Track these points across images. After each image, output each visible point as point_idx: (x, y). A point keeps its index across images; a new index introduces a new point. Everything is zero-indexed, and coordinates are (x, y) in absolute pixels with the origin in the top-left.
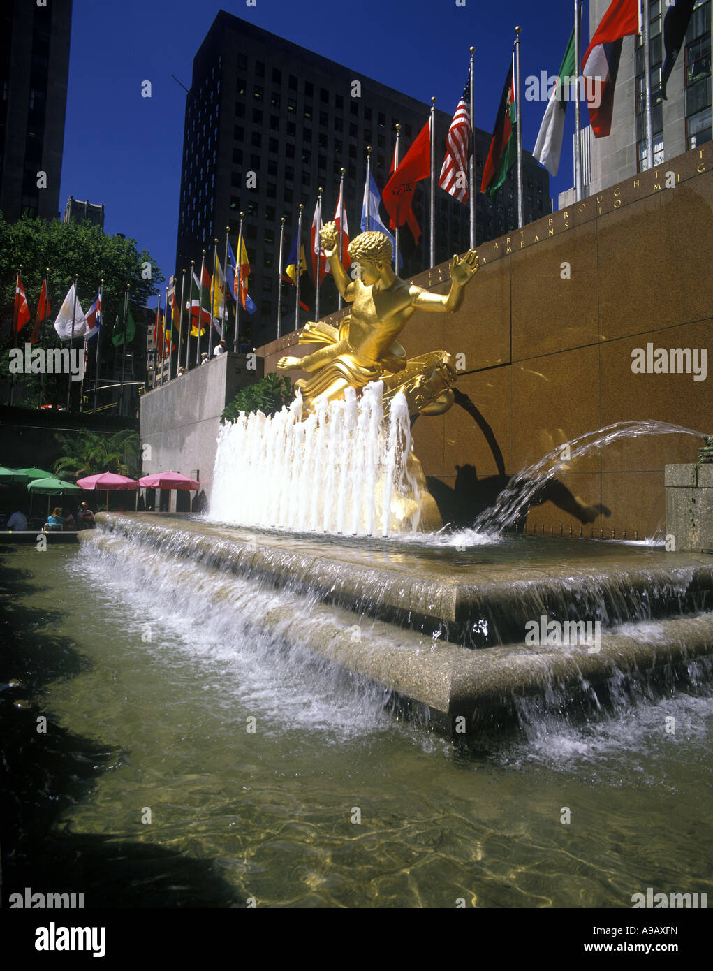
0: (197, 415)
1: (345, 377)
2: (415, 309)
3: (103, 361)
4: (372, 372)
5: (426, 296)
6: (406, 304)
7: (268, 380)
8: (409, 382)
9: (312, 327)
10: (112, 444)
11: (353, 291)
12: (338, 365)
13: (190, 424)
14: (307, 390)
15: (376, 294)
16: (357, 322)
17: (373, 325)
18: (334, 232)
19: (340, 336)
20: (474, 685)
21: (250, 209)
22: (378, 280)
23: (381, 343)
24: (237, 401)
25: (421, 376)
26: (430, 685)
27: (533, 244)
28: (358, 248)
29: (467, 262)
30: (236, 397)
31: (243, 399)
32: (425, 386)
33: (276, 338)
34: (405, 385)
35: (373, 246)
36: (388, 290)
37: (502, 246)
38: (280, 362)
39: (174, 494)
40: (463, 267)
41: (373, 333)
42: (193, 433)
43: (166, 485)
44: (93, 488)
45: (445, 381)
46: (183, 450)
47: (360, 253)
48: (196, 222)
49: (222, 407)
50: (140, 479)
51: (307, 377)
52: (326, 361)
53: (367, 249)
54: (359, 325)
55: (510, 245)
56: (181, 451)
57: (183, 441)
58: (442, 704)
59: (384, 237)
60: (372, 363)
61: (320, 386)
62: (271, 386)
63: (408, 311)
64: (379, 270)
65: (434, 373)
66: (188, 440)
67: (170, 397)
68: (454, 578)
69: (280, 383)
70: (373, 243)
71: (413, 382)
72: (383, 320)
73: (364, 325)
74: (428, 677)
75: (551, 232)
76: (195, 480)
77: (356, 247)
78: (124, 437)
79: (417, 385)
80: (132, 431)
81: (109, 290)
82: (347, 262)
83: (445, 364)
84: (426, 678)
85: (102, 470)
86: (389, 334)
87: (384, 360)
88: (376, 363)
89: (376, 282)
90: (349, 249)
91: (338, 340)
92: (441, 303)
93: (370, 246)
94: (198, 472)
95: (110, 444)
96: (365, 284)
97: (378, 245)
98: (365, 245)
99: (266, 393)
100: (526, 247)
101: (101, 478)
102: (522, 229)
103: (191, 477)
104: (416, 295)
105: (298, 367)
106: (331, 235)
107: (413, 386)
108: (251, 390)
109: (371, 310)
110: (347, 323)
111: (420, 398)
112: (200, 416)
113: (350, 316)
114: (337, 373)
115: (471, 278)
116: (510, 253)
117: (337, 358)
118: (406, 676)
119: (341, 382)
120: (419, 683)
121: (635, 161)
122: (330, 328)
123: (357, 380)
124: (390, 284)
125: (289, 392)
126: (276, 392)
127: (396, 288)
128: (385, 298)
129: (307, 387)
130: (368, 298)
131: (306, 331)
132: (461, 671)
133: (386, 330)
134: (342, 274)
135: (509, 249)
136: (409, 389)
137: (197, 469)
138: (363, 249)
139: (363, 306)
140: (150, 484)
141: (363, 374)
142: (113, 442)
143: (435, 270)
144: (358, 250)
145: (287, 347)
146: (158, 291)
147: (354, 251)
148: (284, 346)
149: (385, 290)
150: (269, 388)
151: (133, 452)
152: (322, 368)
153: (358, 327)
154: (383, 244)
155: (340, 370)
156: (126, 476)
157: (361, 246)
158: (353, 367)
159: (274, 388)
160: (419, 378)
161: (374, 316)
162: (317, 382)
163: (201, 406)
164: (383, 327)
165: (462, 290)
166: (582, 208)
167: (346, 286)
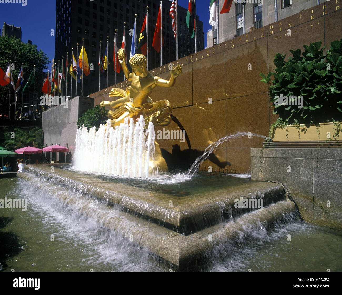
0: (67, 121)
1: (128, 111)
2: (156, 85)
3: (24, 94)
4: (139, 109)
5: (161, 80)
6: (153, 83)
7: (97, 108)
8: (154, 114)
9: (114, 90)
10: (30, 133)
11: (131, 77)
12: (126, 106)
13: (64, 125)
14: (113, 115)
15: (141, 79)
16: (133, 90)
17: (139, 91)
18: (123, 53)
19: (126, 94)
20: (188, 253)
21: (86, 33)
22: (142, 73)
23: (143, 98)
24: (83, 116)
25: (159, 112)
26: (171, 254)
27: (201, 59)
28: (134, 61)
29: (177, 69)
30: (83, 114)
31: (86, 115)
32: (160, 116)
33: (99, 91)
34: (153, 115)
35: (140, 60)
36: (145, 78)
37: (189, 59)
38: (101, 103)
39: (58, 154)
40: (176, 71)
41: (139, 94)
42: (65, 129)
43: (54, 151)
44: (23, 153)
45: (168, 113)
46: (61, 135)
47: (134, 63)
48: (63, 37)
49: (77, 119)
50: (43, 149)
51: (113, 110)
52: (120, 104)
53: (137, 61)
54: (134, 91)
55: (192, 59)
56: (60, 135)
57: (61, 132)
58: (176, 262)
59: (144, 57)
60: (139, 106)
61: (118, 114)
62: (98, 111)
63: (153, 86)
64: (142, 70)
65: (164, 110)
66: (63, 131)
67: (55, 113)
68: (178, 207)
69: (101, 109)
70: (140, 59)
71: (156, 114)
72: (143, 89)
73: (136, 91)
74: (170, 250)
75: (208, 55)
76: (67, 148)
77: (133, 60)
78: (35, 130)
79: (157, 115)
80: (39, 128)
81: (26, 66)
82: (129, 65)
83: (168, 106)
84: (169, 251)
85: (26, 145)
86: (146, 95)
87: (144, 105)
88: (141, 106)
89: (141, 74)
90: (130, 61)
91: (125, 95)
92: (166, 83)
93: (138, 60)
94: (68, 144)
95: (29, 134)
96: (136, 75)
97: (142, 60)
98: (136, 60)
99: (96, 113)
100: (198, 60)
101: (26, 149)
102: (196, 53)
103: (65, 147)
104: (157, 80)
105: (109, 105)
106: (122, 54)
107: (156, 116)
108: (89, 112)
109: (139, 85)
110: (129, 89)
111: (158, 121)
112: (68, 121)
113: (130, 87)
114: (125, 109)
115: (178, 75)
116: (192, 62)
117: (125, 103)
118: (161, 250)
119: (127, 113)
120: (167, 253)
121: (235, 23)
122: (122, 91)
123: (133, 112)
124: (146, 75)
125: (105, 113)
126: (100, 113)
127: (149, 77)
128: (144, 81)
129: (113, 114)
130: (137, 81)
131: (112, 92)
132: (183, 247)
133: (145, 93)
134: (127, 70)
135: (192, 61)
136: (154, 117)
137: (67, 143)
138: (136, 61)
139: (135, 84)
140: (47, 150)
141: (136, 110)
142: (31, 133)
143: (162, 67)
144: (134, 62)
145: (103, 94)
146: (48, 67)
147: (132, 62)
148: (102, 94)
149: (144, 78)
150: (97, 112)
151: (39, 137)
152: (119, 107)
153: (134, 92)
154: (143, 60)
155: (126, 108)
156: (36, 147)
157: (135, 60)
158: (131, 107)
159: (99, 112)
160: (158, 112)
161: (140, 88)
162: (117, 112)
163: (68, 118)
164: (144, 92)
165: (175, 80)
166: (220, 47)
167: (129, 74)
